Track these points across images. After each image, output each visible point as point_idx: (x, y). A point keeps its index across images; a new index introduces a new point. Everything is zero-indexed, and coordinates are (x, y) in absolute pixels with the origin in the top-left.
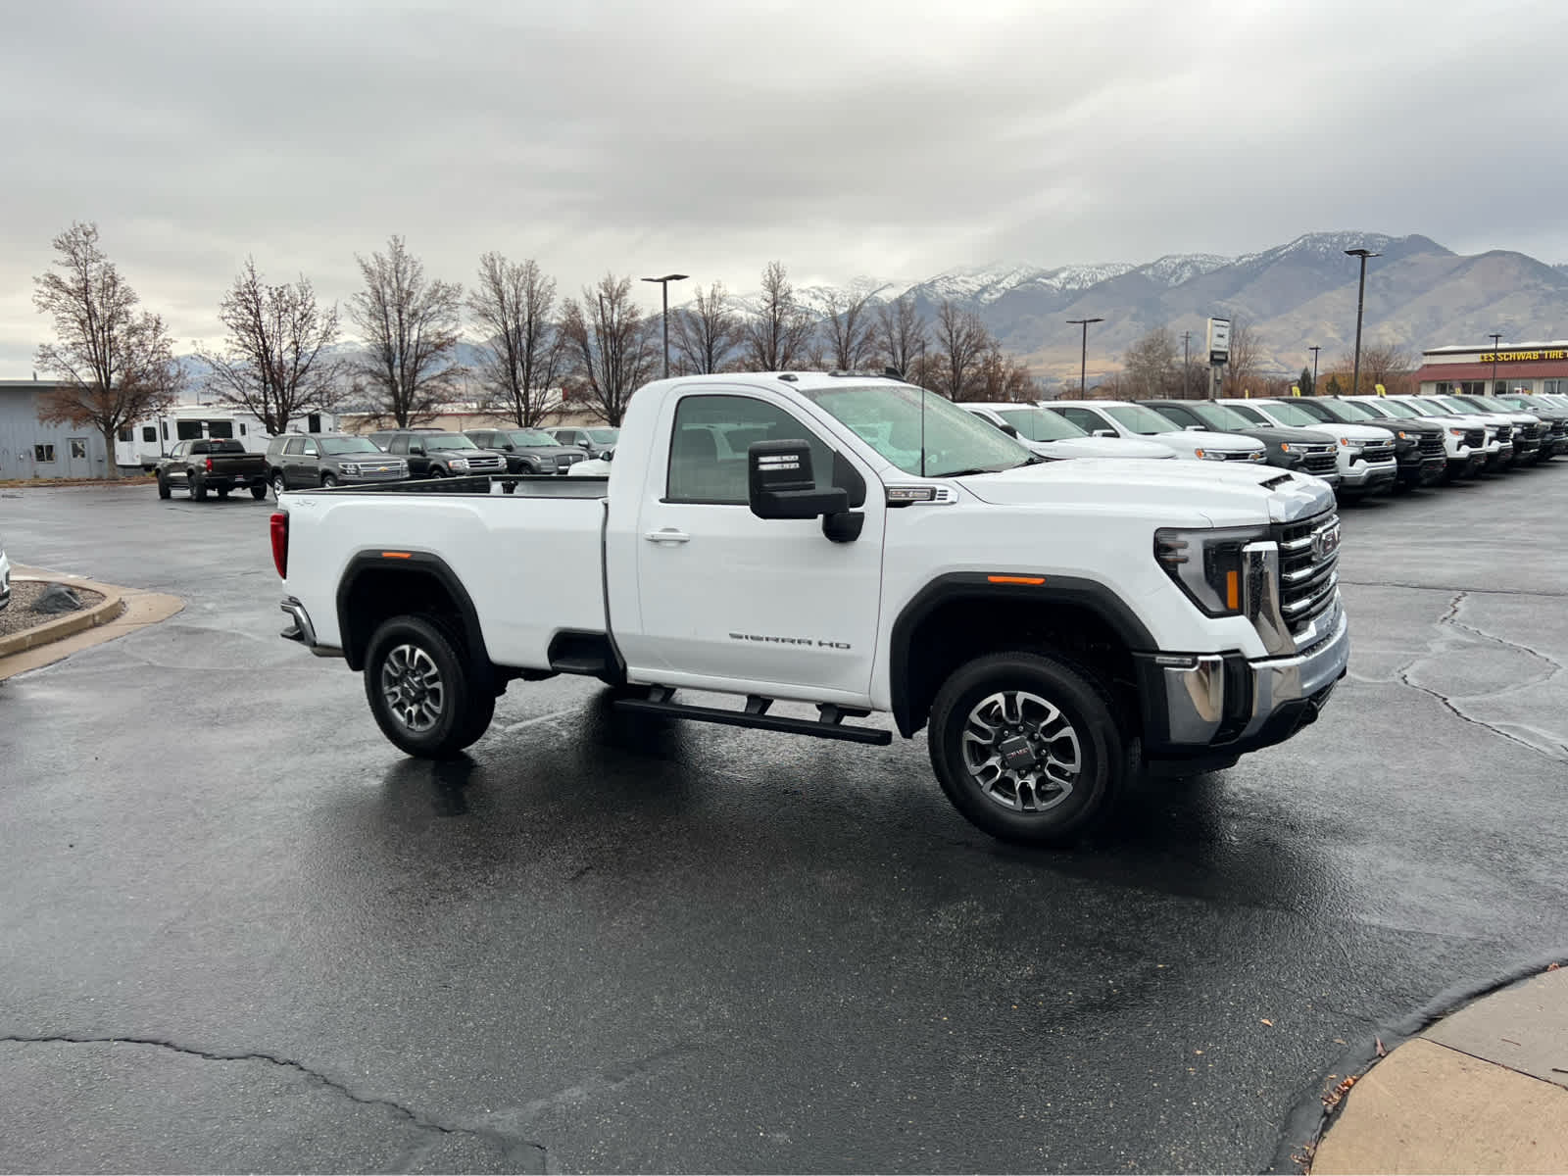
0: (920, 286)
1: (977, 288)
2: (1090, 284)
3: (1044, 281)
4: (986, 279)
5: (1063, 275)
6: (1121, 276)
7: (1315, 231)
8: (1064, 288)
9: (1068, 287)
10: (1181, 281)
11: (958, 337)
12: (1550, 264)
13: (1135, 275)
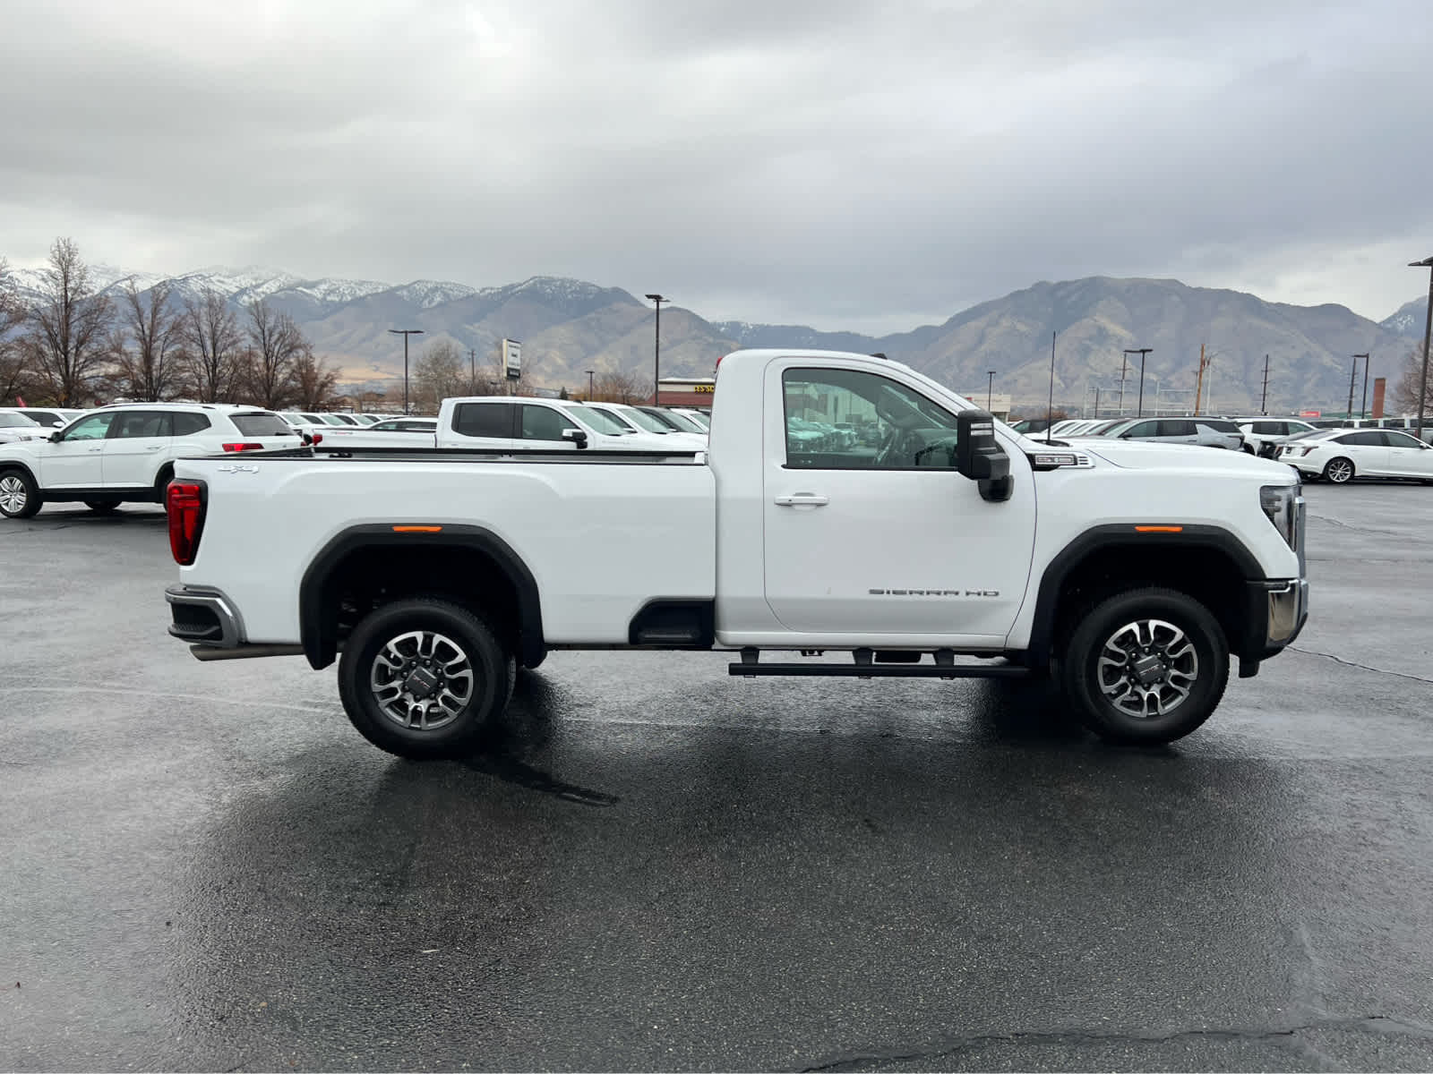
0: (171, 281)
1: (235, 290)
2: (349, 298)
3: (305, 290)
4: (245, 281)
5: (323, 287)
6: (377, 294)
7: (542, 275)
8: (324, 299)
9: (329, 298)
10: (434, 304)
11: (271, 335)
12: (710, 321)
13: (390, 295)
